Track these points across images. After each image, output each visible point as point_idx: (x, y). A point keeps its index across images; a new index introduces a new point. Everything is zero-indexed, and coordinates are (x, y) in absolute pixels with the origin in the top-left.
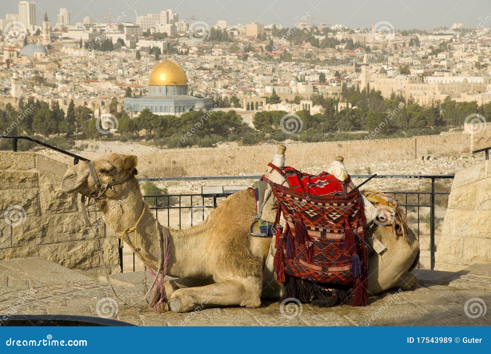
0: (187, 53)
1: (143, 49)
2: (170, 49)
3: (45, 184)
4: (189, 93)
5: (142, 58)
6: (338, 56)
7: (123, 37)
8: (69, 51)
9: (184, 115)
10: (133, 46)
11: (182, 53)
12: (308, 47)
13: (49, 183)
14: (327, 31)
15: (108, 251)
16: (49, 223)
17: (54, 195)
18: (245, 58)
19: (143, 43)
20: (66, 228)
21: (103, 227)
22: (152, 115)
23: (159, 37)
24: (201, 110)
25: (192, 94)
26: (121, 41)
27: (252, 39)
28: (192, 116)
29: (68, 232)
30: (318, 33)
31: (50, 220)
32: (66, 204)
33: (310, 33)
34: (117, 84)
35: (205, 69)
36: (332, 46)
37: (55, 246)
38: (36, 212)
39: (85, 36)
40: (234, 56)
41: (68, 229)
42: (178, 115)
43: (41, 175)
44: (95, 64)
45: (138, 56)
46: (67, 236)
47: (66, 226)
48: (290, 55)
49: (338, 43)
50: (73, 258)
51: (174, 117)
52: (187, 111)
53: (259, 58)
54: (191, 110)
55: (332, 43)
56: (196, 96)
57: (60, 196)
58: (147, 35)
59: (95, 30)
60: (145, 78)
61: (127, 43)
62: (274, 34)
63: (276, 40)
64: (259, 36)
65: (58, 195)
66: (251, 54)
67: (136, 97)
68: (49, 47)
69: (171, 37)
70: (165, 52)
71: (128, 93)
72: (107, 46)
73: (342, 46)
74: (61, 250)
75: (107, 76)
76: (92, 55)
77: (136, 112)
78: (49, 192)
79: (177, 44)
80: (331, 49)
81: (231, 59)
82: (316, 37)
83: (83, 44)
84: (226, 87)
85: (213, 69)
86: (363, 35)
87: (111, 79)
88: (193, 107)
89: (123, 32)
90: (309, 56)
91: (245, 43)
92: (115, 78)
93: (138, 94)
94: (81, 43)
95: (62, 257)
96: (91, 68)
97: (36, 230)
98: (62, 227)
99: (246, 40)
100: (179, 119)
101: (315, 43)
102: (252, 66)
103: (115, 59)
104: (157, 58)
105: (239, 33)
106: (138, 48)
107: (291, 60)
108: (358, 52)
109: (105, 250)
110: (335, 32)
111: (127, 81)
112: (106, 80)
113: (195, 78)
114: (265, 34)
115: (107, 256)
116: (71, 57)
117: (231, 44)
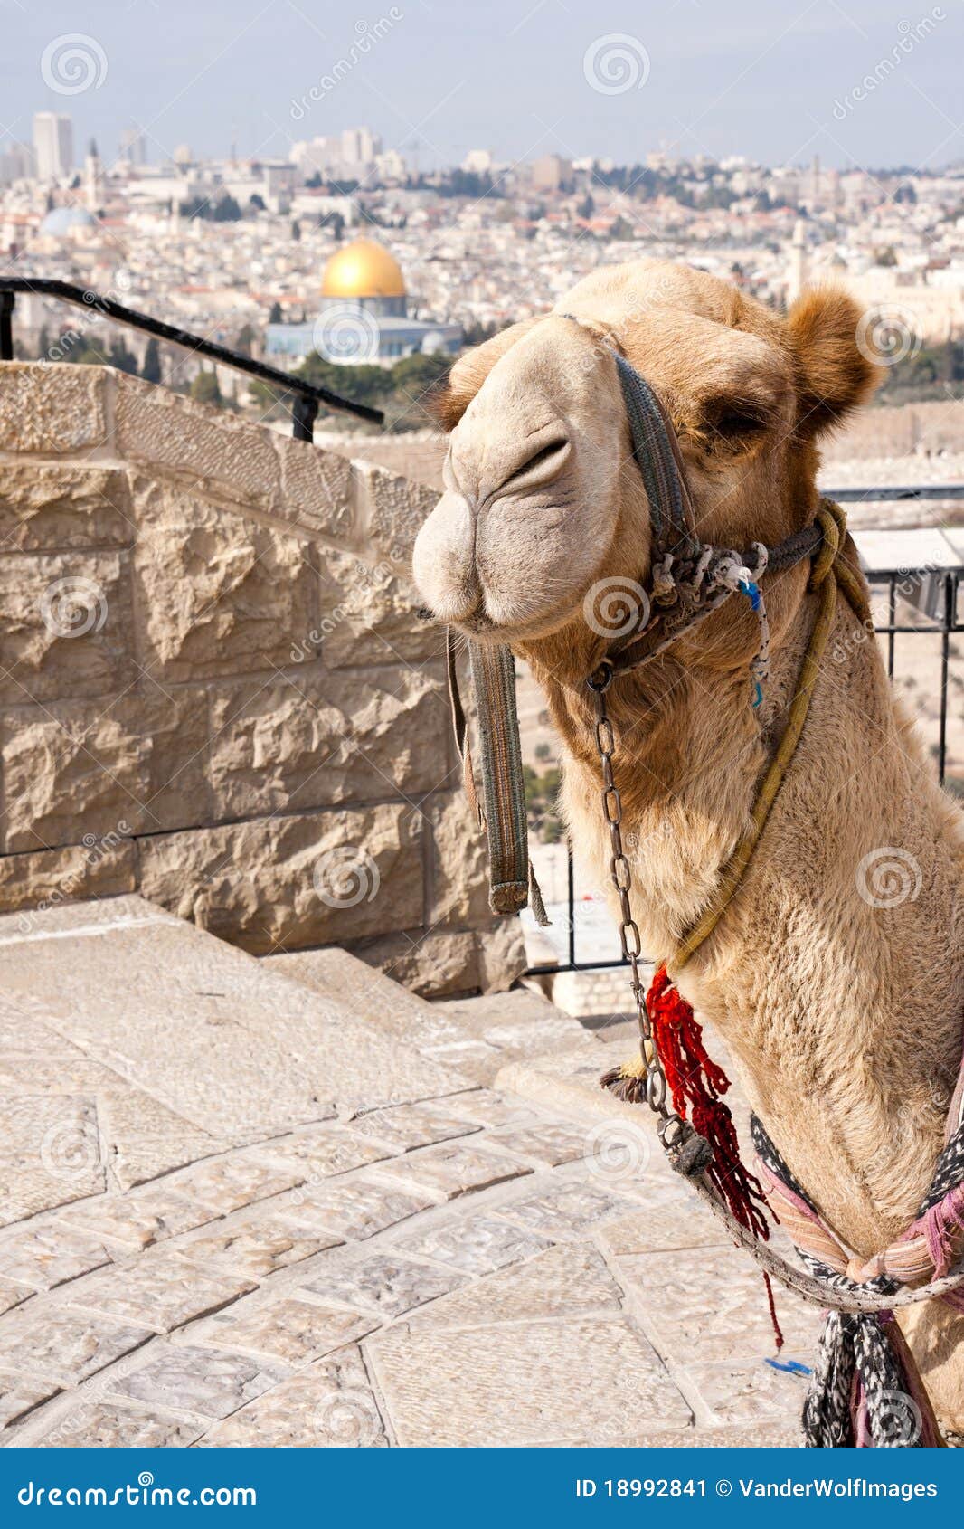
0: (403, 225)
1: (307, 216)
2: (367, 217)
3: (161, 527)
4: (411, 313)
5: (305, 237)
6: (737, 230)
7: (263, 190)
8: (144, 222)
9: (399, 364)
10: (285, 211)
11: (392, 225)
12: (669, 209)
13: (181, 525)
14: (711, 171)
15: (462, 851)
16: (179, 726)
17: (208, 584)
18: (531, 234)
19: (307, 203)
20: (265, 747)
21: (437, 737)
22: (328, 364)
23: (341, 188)
24: (438, 351)
25: (415, 317)
26: (257, 201)
27: (547, 191)
28: (418, 365)
29: (279, 771)
30: (692, 177)
31: (185, 714)
32: (266, 627)
33: (674, 179)
34: (251, 294)
35: (442, 260)
36: (725, 206)
37: (214, 843)
38: (116, 675)
39: (179, 190)
40: (508, 230)
41: (277, 754)
42: (388, 363)
43: (140, 484)
44: (201, 252)
45: (297, 233)
46: (272, 791)
47: (268, 739)
48: (630, 228)
49: (735, 198)
50: (303, 896)
51: (378, 368)
52: (407, 353)
53: (563, 234)
54: (416, 351)
55: (724, 199)
56: (426, 321)
57: (237, 588)
58: (314, 184)
59: (199, 176)
60: (312, 281)
61: (272, 203)
62: (595, 181)
63: (599, 195)
64: (562, 186)
65: (223, 584)
66: (543, 224)
67: (293, 323)
68: (101, 214)
69: (368, 190)
70: (355, 223)
71: (276, 315)
72: (228, 211)
73: (747, 206)
74: (244, 857)
75: (228, 279)
76: (196, 229)
77: (294, 358)
78: (179, 568)
79: (380, 204)
80: (721, 213)
81: (501, 238)
82: (688, 186)
83: (176, 207)
84: (488, 299)
85: (461, 260)
86: (794, 181)
87: (238, 284)
88: (420, 343)
89: (261, 178)
90: (672, 228)
91: (530, 201)
92: (245, 283)
93: (297, 316)
94: (169, 204)
95: (253, 892)
96: (194, 261)
97: (122, 764)
98: (249, 747)
99: (533, 194)
100: (389, 373)
101: (687, 200)
102: (547, 252)
103: (246, 240)
104: (338, 237)
105: (517, 179)
106: (294, 216)
107: (633, 239)
108: (779, 217)
109: (451, 846)
110: (729, 175)
111: (274, 289)
112: (227, 286)
113: (421, 281)
114: (574, 180)
115: (461, 877)
116: (151, 237)
117: (501, 203)
